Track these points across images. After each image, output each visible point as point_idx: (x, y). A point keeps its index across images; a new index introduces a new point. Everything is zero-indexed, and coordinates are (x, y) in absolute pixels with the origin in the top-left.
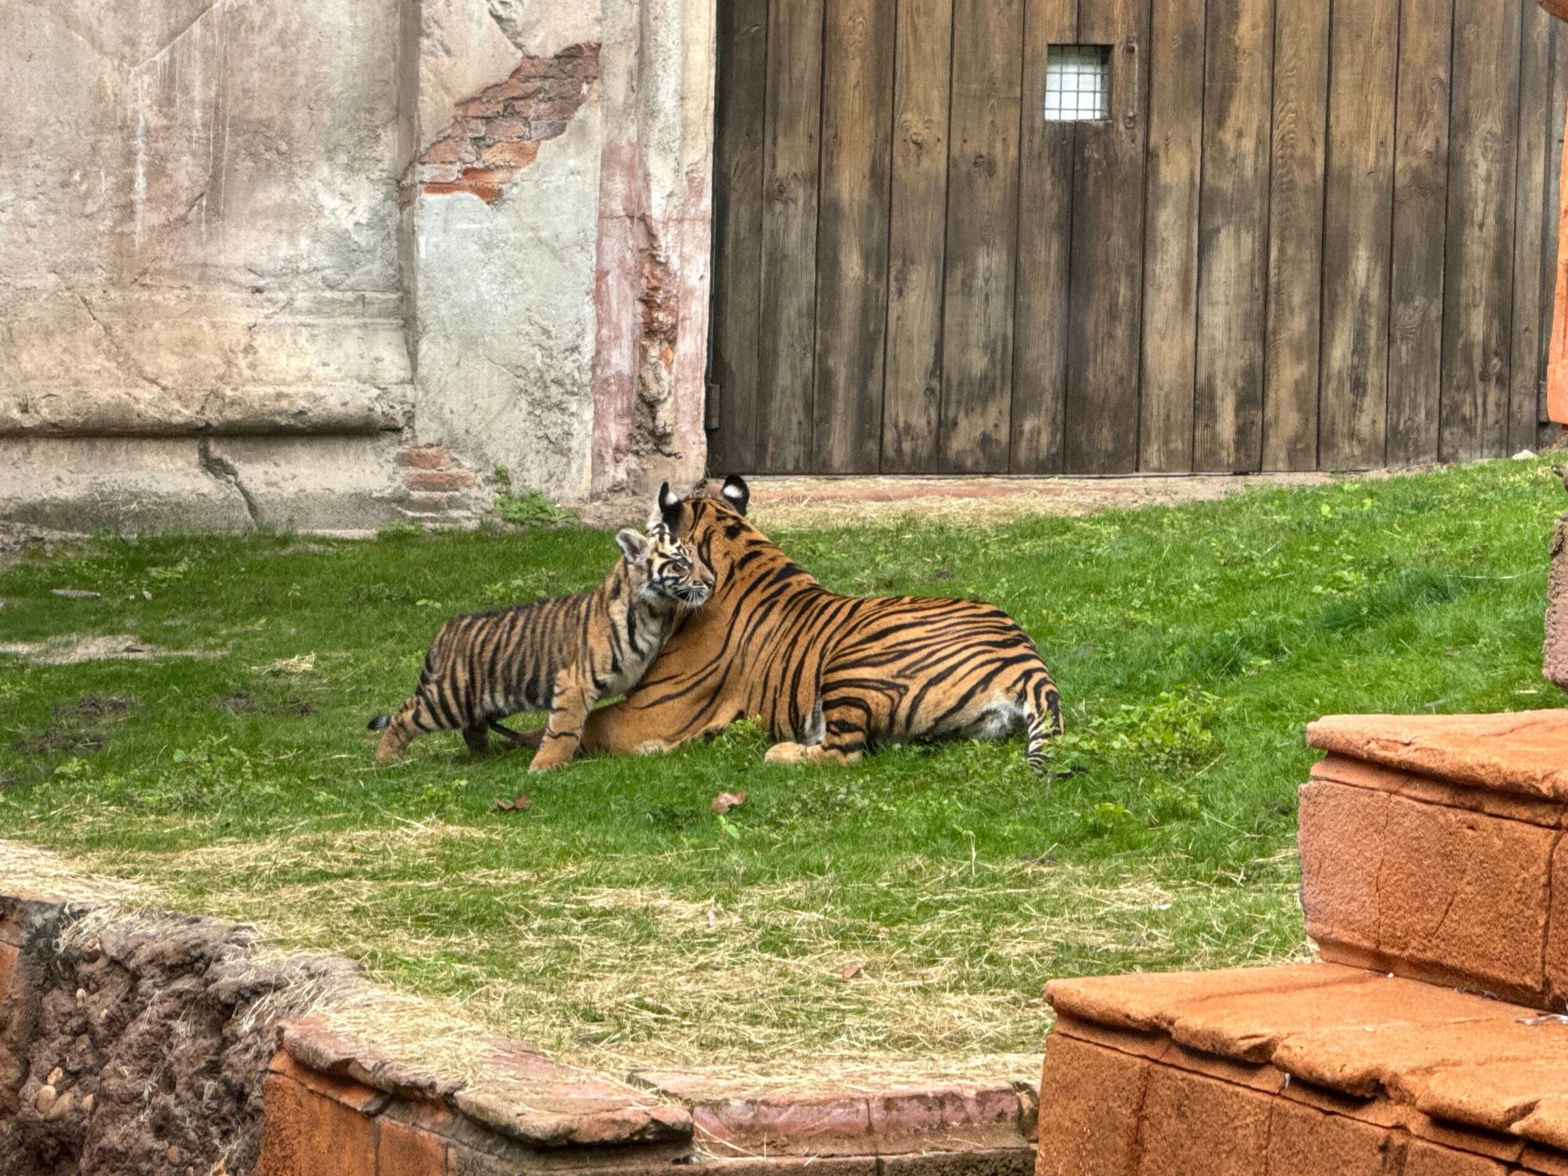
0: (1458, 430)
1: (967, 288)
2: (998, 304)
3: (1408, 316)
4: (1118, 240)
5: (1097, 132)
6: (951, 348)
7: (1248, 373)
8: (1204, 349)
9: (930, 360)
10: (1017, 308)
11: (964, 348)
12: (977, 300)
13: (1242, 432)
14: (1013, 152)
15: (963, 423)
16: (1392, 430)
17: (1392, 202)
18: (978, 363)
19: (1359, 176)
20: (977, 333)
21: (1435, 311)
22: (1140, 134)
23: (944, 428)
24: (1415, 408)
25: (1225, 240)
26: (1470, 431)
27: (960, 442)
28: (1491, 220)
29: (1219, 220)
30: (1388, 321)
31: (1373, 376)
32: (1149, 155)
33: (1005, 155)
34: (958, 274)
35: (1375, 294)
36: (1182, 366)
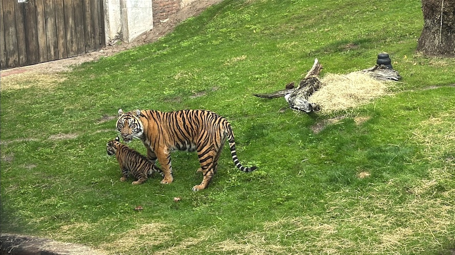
0: (88, 47)
1: (8, 34)
2: (14, 37)
3: (78, 29)
4: (32, 22)
5: (27, 4)
6: (7, 46)
7: (55, 43)
8: (48, 40)
9: (4, 48)
10: (17, 38)
11: (9, 46)
12: (11, 37)
13: (55, 53)
14: (14, 9)
15: (10, 59)
16: (78, 49)
17: (74, 9)
18: (12, 48)
19: (69, 6)
20: (11, 42)
21: (83, 27)
22: (34, 3)
23: (7, 60)
24: (81, 45)
25: (49, 20)
26: (90, 47)
27: (11, 62)
28: (89, 11)
29: (48, 17)
30: (76, 30)
31: (74, 40)
32: (36, 7)
33: (12, 10)
34: (7, 33)
35: (73, 25)
36: (44, 43)
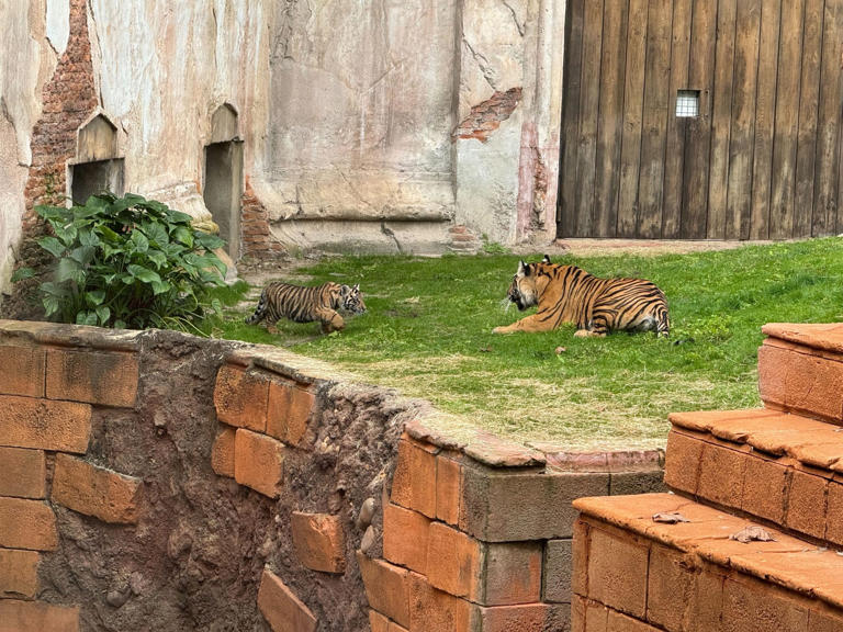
0: (819, 226)
1: (648, 174)
2: (659, 179)
3: (802, 186)
4: (701, 158)
5: (694, 121)
6: (642, 195)
7: (746, 205)
8: (730, 197)
9: (634, 199)
10: (665, 182)
11: (646, 196)
12: (652, 178)
13: (742, 225)
14: (665, 127)
15: (645, 221)
16: (795, 226)
17: (797, 147)
18: (651, 200)
19: (786, 139)
20: (651, 190)
21: (811, 185)
22: (709, 122)
23: (639, 223)
24: (803, 219)
25: (738, 159)
26: (823, 227)
27: (645, 227)
28: (832, 153)
29: (737, 152)
30: (795, 188)
31: (789, 207)
32: (712, 129)
33: (662, 128)
34: (645, 169)
35: (790, 179)
36: (722, 202)
